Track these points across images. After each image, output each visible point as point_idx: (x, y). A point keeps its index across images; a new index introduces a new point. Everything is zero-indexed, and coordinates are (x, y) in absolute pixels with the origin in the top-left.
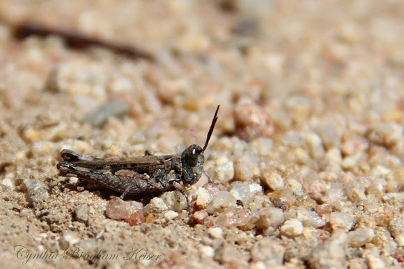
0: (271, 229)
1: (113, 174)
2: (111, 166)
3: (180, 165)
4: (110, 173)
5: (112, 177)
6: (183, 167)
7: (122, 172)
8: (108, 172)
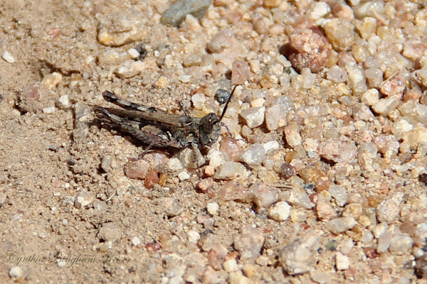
0: (262, 209)
1: (140, 129)
2: (141, 119)
3: (197, 131)
4: (138, 127)
5: (138, 132)
6: (199, 133)
7: (148, 128)
8: (136, 125)
